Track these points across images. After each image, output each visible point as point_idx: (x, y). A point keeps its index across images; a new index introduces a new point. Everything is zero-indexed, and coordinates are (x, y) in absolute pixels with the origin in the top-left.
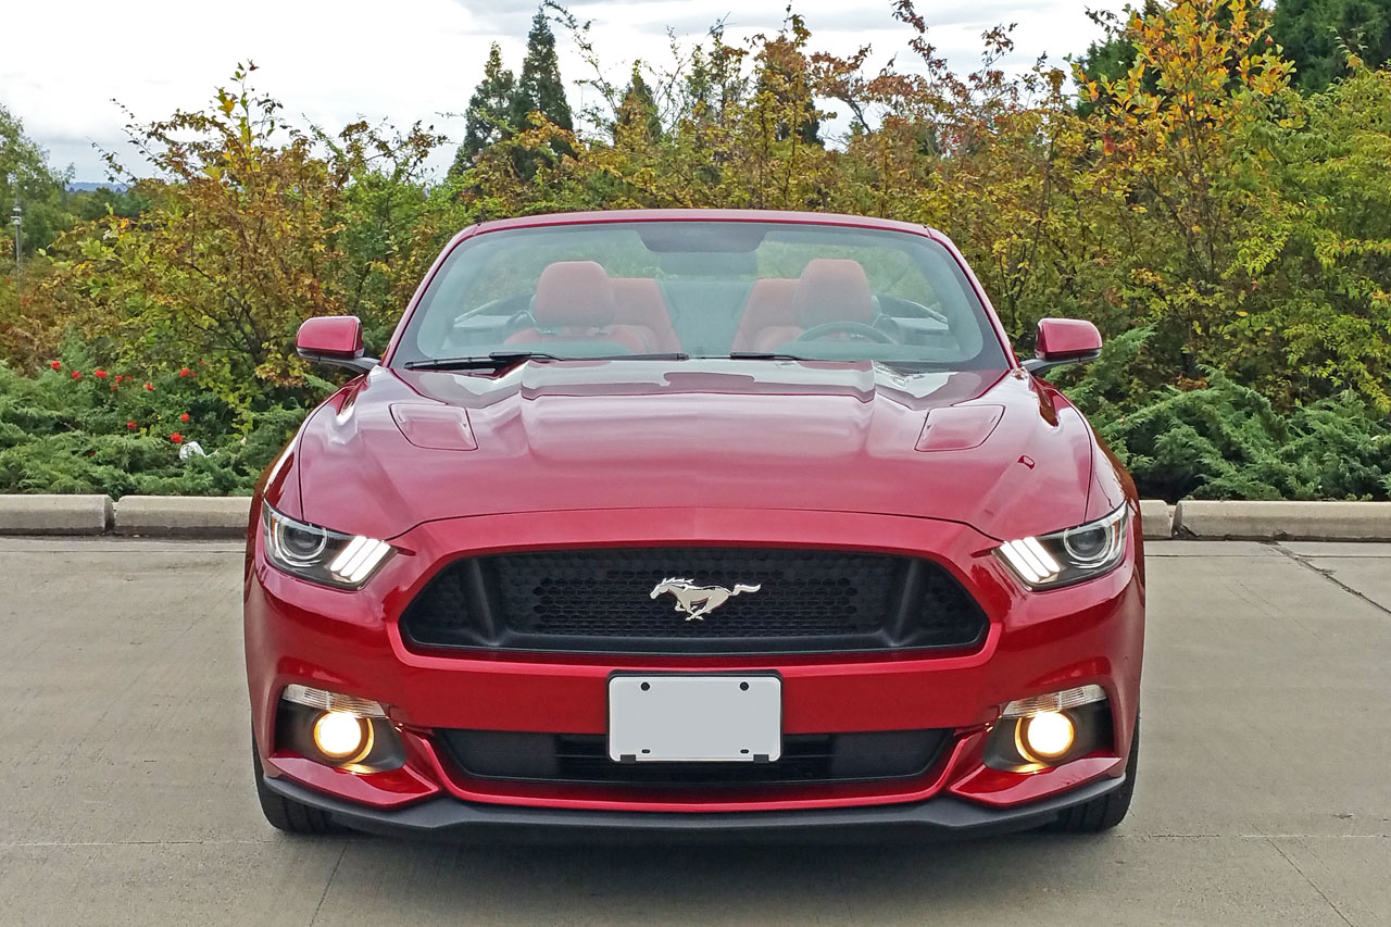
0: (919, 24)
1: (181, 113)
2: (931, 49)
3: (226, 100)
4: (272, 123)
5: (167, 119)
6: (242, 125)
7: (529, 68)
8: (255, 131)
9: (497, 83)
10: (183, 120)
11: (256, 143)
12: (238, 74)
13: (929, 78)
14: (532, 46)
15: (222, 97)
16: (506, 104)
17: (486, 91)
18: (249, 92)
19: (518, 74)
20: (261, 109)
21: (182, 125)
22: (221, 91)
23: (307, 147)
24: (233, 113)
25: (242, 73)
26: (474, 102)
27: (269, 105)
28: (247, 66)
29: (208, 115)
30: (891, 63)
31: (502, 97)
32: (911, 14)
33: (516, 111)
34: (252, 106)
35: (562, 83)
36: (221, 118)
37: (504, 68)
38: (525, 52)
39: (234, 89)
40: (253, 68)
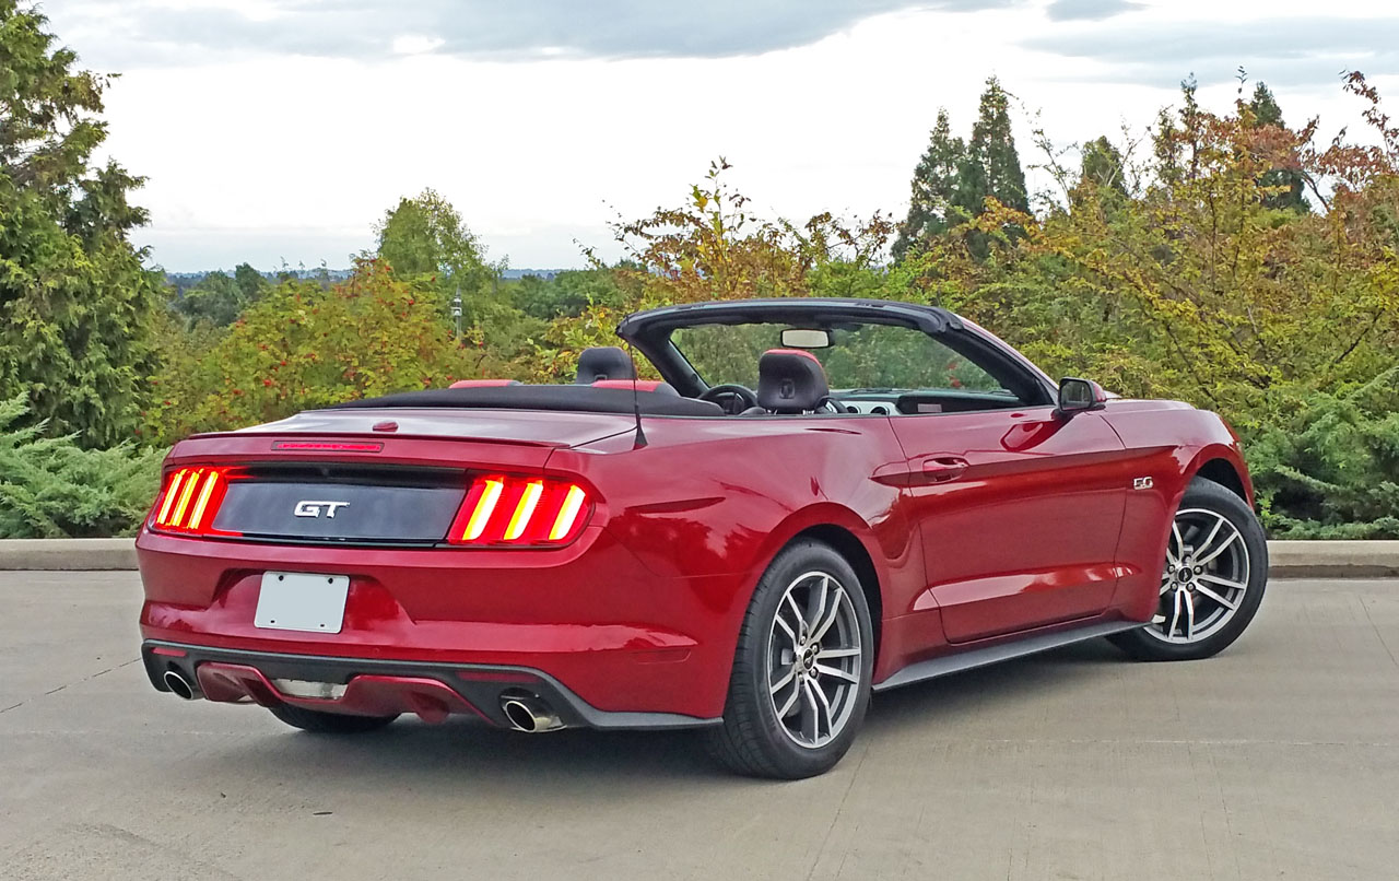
0: (1371, 94)
1: (662, 211)
2: (1385, 118)
3: (700, 197)
4: (742, 216)
5: (650, 217)
6: (716, 219)
7: (979, 132)
8: (726, 225)
9: (943, 148)
10: (664, 217)
11: (727, 235)
12: (712, 172)
13: (1385, 148)
15: (697, 194)
16: (954, 173)
17: (931, 161)
18: (722, 188)
20: (732, 203)
21: (663, 221)
22: (695, 188)
23: (778, 238)
24: (706, 208)
25: (715, 171)
27: (738, 199)
28: (719, 165)
29: (685, 212)
30: (1343, 132)
31: (949, 165)
32: (1364, 86)
34: (724, 200)
35: (1016, 148)
36: (696, 214)
37: (951, 136)
38: (977, 117)
39: (707, 186)
40: (725, 167)
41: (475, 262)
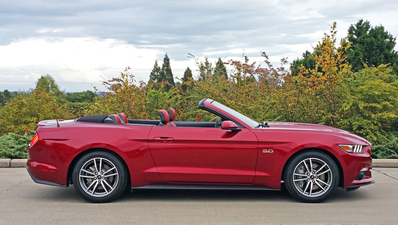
0: (267, 57)
1: (114, 78)
2: (269, 63)
3: (123, 75)
4: (133, 80)
5: (111, 80)
6: (126, 80)
7: (164, 66)
8: (129, 82)
9: (156, 69)
10: (114, 80)
11: (129, 84)
12: (126, 70)
13: (268, 69)
14: (164, 61)
15: (122, 75)
16: (158, 74)
17: (154, 71)
18: (128, 73)
19: (161, 67)
20: (130, 77)
21: (114, 81)
22: (122, 73)
23: (142, 85)
24: (124, 78)
25: (127, 69)
26: (151, 73)
27: (132, 76)
28: (128, 68)
29: (119, 79)
30: (260, 66)
31: (158, 72)
32: (265, 55)
33: (161, 76)
34: (129, 76)
35: (171, 69)
36: (122, 79)
37: (158, 66)
38: (163, 62)
39: (125, 73)
40: (129, 68)
41: (58, 90)
